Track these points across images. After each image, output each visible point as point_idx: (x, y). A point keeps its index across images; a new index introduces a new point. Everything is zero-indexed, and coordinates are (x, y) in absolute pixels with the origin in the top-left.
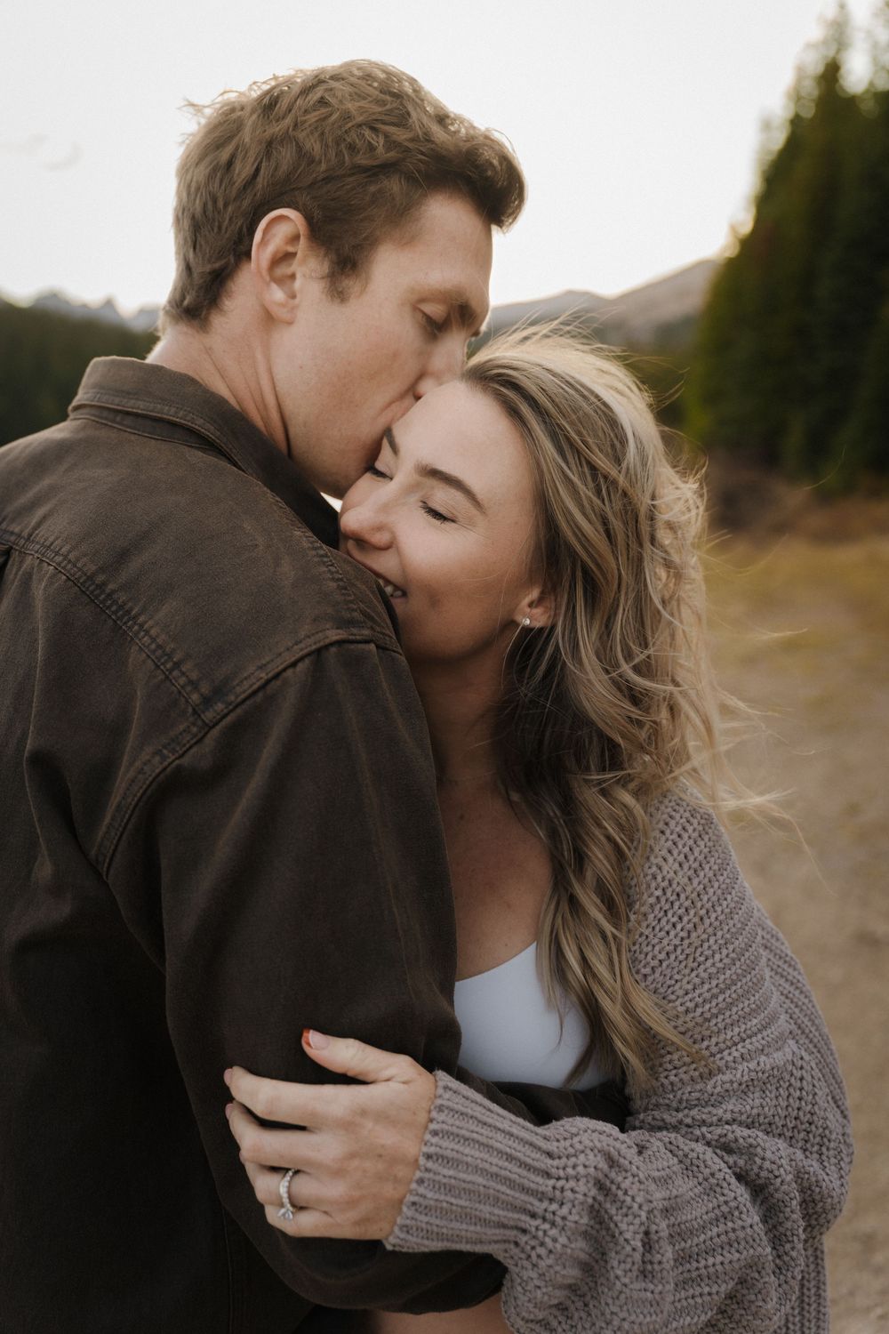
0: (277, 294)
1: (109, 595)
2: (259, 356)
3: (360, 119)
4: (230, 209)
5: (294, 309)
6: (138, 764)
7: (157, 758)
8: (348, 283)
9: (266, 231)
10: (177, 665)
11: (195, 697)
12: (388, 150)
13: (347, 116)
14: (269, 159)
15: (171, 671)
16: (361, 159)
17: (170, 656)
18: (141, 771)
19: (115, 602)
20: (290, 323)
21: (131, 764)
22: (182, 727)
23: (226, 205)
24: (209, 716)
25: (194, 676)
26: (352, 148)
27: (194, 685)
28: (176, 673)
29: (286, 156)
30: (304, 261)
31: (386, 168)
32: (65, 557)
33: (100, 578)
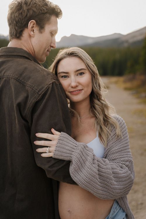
0: (32, 33)
1: (21, 81)
2: (30, 43)
3: (41, 6)
4: (23, 20)
5: (34, 35)
6: (31, 101)
7: (33, 100)
8: (42, 31)
9: (30, 24)
10: (33, 87)
11: (37, 91)
12: (46, 10)
13: (39, 5)
14: (29, 13)
15: (33, 88)
16: (43, 12)
17: (32, 86)
18: (31, 102)
19: (22, 81)
20: (34, 37)
21: (29, 101)
22: (36, 95)
23: (22, 20)
24: (40, 93)
25: (36, 88)
26: (41, 10)
27: (37, 89)
28: (34, 88)
29: (31, 12)
30: (35, 27)
31: (46, 13)
32: (12, 76)
33: (19, 78)
